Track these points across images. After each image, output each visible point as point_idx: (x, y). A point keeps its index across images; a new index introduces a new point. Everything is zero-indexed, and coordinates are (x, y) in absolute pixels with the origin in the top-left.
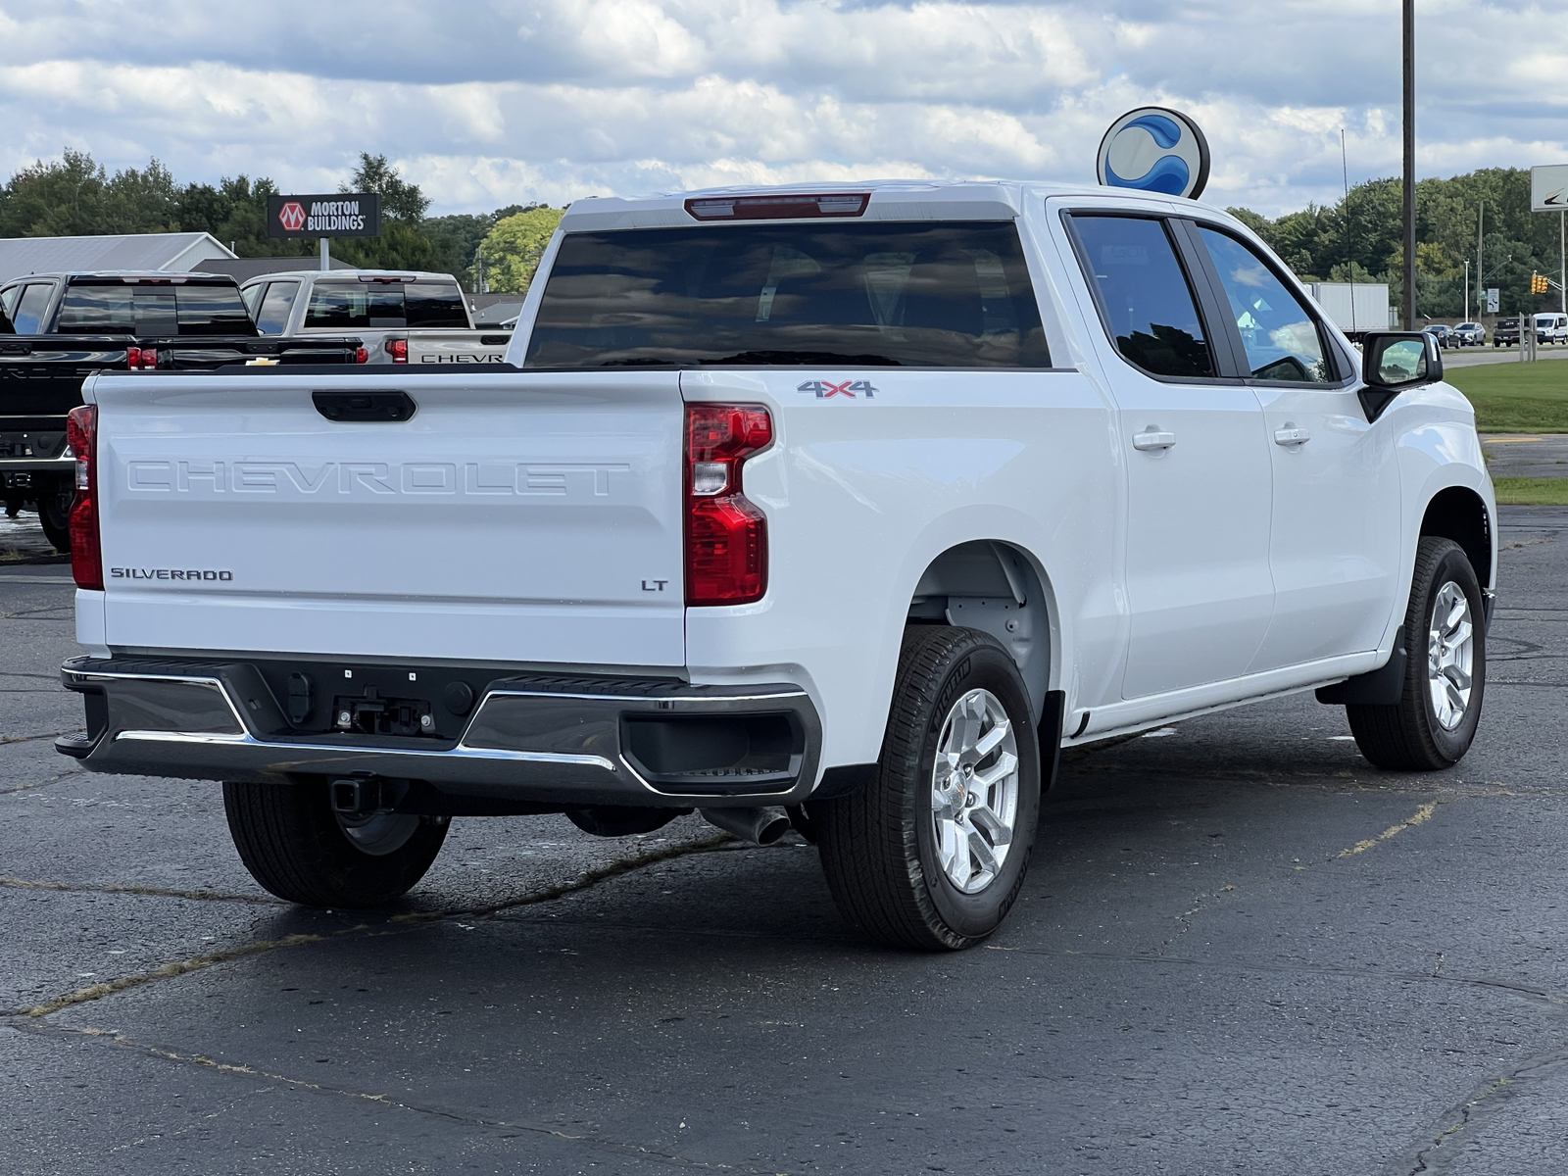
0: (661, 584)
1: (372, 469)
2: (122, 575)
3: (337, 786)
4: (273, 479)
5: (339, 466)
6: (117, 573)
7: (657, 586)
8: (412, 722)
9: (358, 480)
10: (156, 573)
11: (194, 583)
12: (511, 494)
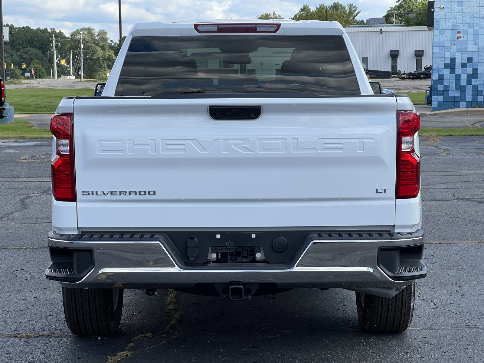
0: (385, 191)
1: (241, 142)
2: (89, 194)
3: (232, 289)
4: (184, 147)
5: (222, 141)
6: (85, 193)
7: (383, 191)
8: (249, 256)
9: (233, 147)
10: (110, 193)
11: (133, 197)
12: (315, 152)
